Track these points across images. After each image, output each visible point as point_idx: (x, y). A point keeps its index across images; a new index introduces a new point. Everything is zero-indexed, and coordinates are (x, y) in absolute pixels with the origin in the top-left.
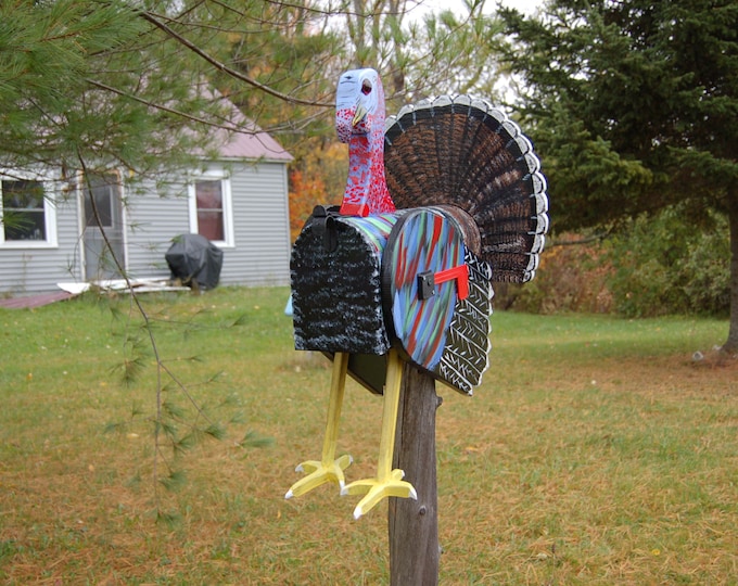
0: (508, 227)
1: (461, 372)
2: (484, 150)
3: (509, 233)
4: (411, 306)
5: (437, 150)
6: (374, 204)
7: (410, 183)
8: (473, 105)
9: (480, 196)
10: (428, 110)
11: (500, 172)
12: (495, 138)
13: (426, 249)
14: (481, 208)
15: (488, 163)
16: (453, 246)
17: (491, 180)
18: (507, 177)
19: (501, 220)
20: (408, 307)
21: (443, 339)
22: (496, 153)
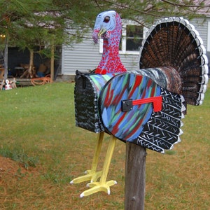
0: (191, 80)
1: (155, 143)
2: (184, 43)
3: (192, 82)
4: (115, 114)
5: (168, 42)
6: (110, 69)
7: (158, 56)
8: (181, 22)
9: (182, 64)
10: (165, 23)
11: (189, 54)
12: (188, 38)
13: (129, 90)
14: (182, 70)
15: (185, 49)
16: (151, 89)
17: (186, 57)
18: (192, 56)
19: (189, 76)
20: (113, 114)
21: (140, 129)
22: (188, 45)
